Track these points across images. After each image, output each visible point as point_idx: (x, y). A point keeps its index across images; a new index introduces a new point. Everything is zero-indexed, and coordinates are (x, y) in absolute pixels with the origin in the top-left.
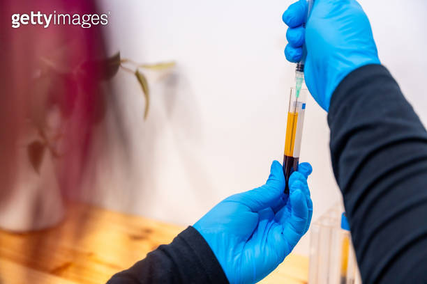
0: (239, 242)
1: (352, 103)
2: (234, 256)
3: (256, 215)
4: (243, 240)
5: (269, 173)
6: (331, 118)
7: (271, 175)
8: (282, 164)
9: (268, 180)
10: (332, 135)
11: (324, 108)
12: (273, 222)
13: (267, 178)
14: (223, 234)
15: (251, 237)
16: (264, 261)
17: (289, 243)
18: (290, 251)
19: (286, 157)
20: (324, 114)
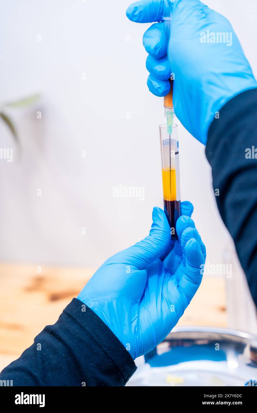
0: (133, 304)
1: (233, 137)
2: (131, 323)
3: (144, 272)
4: (136, 302)
5: (151, 222)
6: (210, 153)
7: (153, 225)
8: (163, 209)
9: (151, 231)
10: (215, 174)
11: (201, 141)
12: (163, 275)
13: (150, 228)
14: (114, 303)
15: (143, 296)
16: (162, 317)
17: (186, 296)
18: (189, 303)
19: (166, 202)
20: (202, 147)
